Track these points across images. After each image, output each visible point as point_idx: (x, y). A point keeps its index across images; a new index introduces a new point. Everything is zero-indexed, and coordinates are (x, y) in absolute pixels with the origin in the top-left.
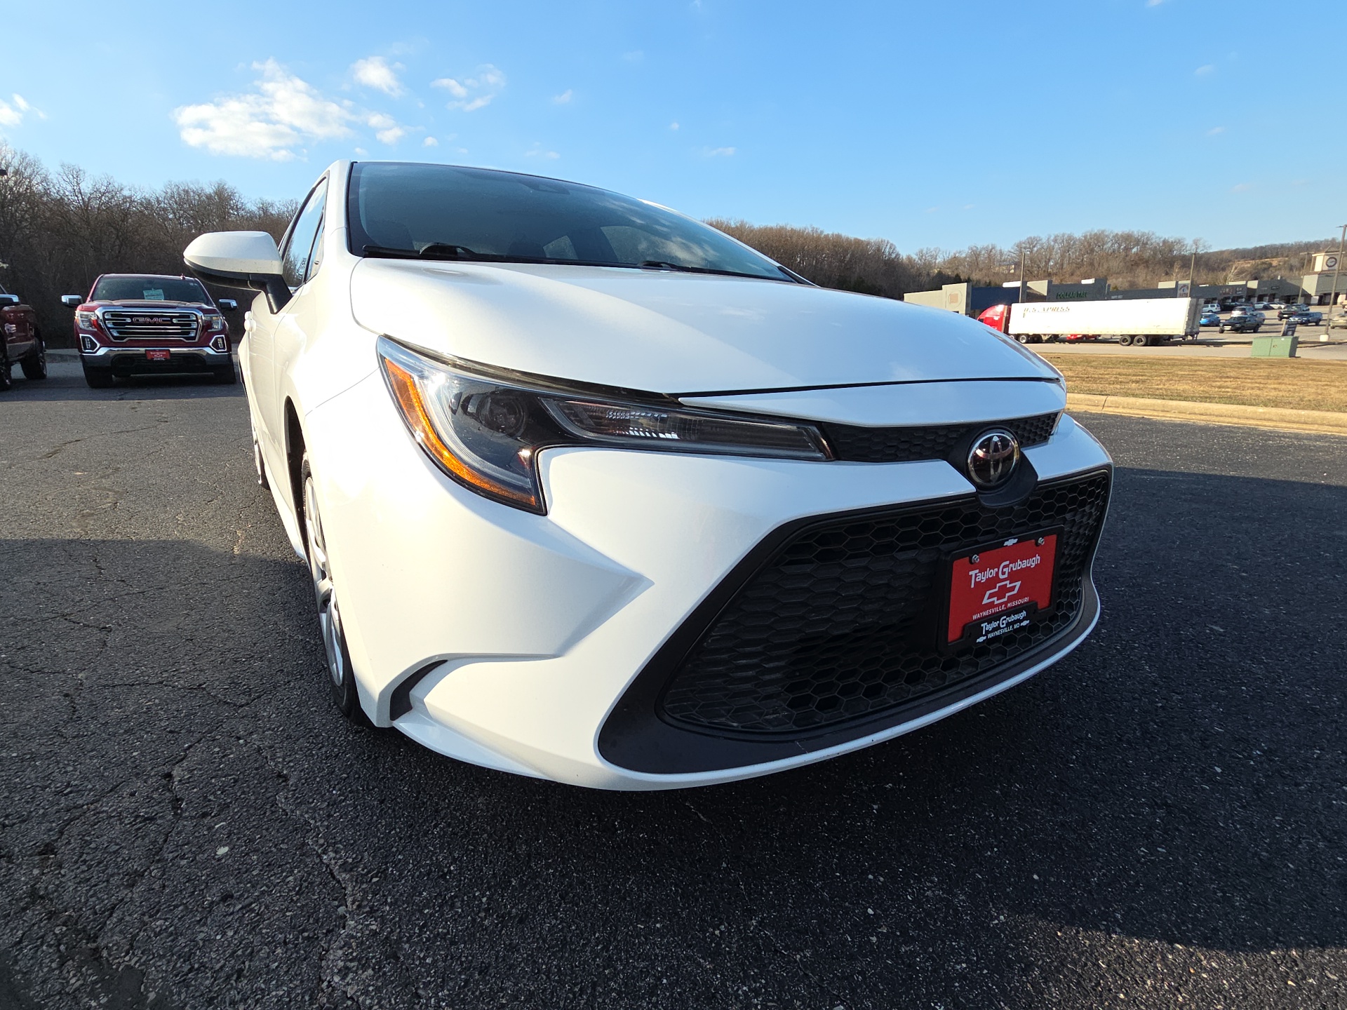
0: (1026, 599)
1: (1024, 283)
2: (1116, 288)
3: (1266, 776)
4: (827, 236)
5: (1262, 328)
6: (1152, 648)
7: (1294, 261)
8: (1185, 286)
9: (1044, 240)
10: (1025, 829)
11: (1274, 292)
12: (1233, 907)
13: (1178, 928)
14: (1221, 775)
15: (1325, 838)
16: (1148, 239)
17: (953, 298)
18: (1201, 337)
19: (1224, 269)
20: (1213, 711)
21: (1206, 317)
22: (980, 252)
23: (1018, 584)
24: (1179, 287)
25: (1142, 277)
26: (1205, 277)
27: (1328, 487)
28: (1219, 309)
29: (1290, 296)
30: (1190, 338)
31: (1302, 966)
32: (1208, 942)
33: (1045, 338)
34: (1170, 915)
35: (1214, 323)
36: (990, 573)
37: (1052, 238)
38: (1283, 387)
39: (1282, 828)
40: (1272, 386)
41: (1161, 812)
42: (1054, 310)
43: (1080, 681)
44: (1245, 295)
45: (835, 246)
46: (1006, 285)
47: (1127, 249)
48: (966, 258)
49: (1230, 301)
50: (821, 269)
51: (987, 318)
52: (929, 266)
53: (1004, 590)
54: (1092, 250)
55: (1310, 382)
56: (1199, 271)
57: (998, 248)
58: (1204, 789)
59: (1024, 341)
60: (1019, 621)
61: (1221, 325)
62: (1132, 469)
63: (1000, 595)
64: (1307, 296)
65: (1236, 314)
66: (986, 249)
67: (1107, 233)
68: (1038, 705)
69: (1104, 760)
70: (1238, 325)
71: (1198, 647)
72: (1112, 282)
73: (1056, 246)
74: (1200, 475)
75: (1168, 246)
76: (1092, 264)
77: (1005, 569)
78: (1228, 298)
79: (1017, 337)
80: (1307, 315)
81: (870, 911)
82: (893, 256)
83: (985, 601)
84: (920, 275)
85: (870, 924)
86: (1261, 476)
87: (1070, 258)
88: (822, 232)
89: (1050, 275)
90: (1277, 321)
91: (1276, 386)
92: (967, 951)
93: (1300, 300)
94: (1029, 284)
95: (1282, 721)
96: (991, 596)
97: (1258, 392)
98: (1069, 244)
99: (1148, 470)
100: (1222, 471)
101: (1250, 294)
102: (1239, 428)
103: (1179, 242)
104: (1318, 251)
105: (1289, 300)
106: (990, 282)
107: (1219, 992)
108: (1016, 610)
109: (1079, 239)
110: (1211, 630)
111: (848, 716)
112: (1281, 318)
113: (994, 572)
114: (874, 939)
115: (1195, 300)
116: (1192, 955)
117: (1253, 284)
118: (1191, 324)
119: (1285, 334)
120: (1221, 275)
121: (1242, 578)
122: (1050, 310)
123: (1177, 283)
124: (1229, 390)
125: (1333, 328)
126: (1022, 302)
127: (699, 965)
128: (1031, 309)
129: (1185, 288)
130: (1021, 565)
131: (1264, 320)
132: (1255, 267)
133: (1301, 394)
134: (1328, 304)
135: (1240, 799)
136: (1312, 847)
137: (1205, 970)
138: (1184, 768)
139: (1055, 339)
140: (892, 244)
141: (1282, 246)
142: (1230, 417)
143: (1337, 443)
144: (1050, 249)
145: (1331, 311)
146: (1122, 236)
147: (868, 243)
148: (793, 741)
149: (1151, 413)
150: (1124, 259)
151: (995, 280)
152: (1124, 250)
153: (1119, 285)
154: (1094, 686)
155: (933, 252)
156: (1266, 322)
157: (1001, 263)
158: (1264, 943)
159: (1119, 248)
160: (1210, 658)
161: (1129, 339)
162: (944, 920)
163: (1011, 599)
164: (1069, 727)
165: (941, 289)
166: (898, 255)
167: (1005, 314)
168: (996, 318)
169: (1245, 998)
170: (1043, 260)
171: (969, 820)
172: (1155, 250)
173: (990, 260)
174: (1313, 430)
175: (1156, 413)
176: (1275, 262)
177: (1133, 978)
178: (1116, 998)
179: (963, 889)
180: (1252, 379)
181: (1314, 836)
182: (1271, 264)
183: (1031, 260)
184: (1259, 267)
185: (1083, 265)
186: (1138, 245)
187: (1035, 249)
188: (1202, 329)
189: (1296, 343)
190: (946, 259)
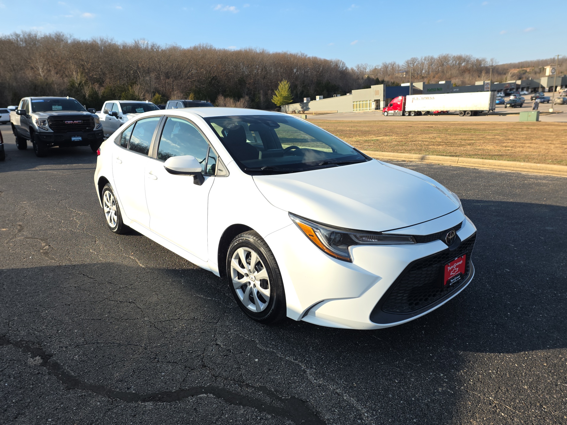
0: (459, 272)
1: (412, 84)
2: (455, 84)
3: (521, 314)
4: (309, 58)
5: (524, 105)
6: (489, 279)
7: (537, 70)
8: (488, 83)
9: (419, 60)
10: (463, 333)
11: (528, 86)
12: (513, 345)
13: (501, 350)
14: (510, 315)
15: (534, 328)
16: (469, 58)
17: (377, 93)
18: (497, 110)
19: (505, 74)
20: (507, 297)
21: (498, 100)
22: (388, 66)
23: (458, 269)
24: (485, 84)
25: (467, 78)
26: (497, 78)
27: (545, 206)
28: (504, 95)
29: (535, 89)
30: (491, 112)
31: (528, 355)
32: (508, 352)
33: (423, 113)
34: (499, 348)
35: (502, 103)
36: (452, 267)
37: (423, 58)
38: (532, 145)
39: (524, 326)
40: (528, 145)
41: (495, 326)
42: (427, 98)
43: (469, 291)
44: (515, 87)
45: (314, 63)
46: (403, 85)
47: (460, 64)
48: (381, 69)
49: (509, 91)
50: (307, 76)
51: (394, 103)
52: (362, 73)
53: (455, 270)
54: (443, 65)
55: (544, 142)
56: (494, 75)
57: (397, 64)
58: (505, 319)
59: (413, 115)
60: (458, 278)
61: (505, 103)
62: (474, 200)
63: (454, 272)
64: (543, 88)
65: (512, 97)
66: (391, 64)
67: (449, 56)
68: (459, 300)
69: (479, 314)
70: (513, 104)
71: (502, 277)
72: (454, 81)
73: (426, 62)
74: (499, 202)
75: (479, 62)
76: (443, 72)
77: (455, 266)
78: (507, 89)
79: (410, 112)
80: (543, 98)
81: (431, 355)
82: (344, 68)
83: (451, 274)
84: (358, 79)
85: (432, 357)
86: (522, 201)
87: (432, 69)
88: (306, 55)
89: (423, 78)
90: (530, 101)
91: (529, 145)
92: (456, 360)
93: (540, 90)
94: (414, 84)
95: (525, 299)
96: (452, 273)
97: (521, 149)
98: (432, 61)
99: (480, 201)
100: (507, 199)
101: (518, 87)
102: (514, 173)
103: (484, 60)
104: (547, 65)
105: (535, 90)
106: (394, 82)
107: (511, 361)
108: (457, 275)
109: (437, 59)
110: (506, 270)
111: (422, 306)
112: (532, 100)
113: (453, 267)
114: (434, 360)
115: (493, 92)
116: (504, 355)
117: (519, 82)
118: (492, 104)
119: (534, 109)
120: (504, 77)
121: (515, 250)
122: (425, 99)
123: (484, 82)
124: (510, 148)
125: (555, 104)
126: (411, 94)
127: (396, 369)
128: (416, 98)
129: (488, 85)
130: (458, 264)
131: (524, 101)
132: (519, 72)
133: (539, 150)
134: (552, 91)
135: (514, 320)
136: (532, 330)
137: (507, 358)
138: (500, 314)
139: (428, 113)
140: (343, 62)
141: (531, 62)
142: (510, 167)
143: (551, 181)
144: (423, 64)
145: (554, 95)
146: (457, 57)
147: (331, 62)
148: (411, 314)
149: (478, 165)
150: (458, 69)
151: (397, 81)
152: (458, 65)
153: (456, 83)
154: (473, 293)
155: (365, 66)
156: (526, 102)
157: (399, 71)
158: (520, 351)
159: (456, 63)
160: (506, 280)
161: (463, 113)
162: (449, 355)
163: (456, 273)
164: (468, 306)
165: (371, 88)
166: (347, 68)
167: (403, 101)
168: (399, 103)
169: (516, 362)
170: (420, 70)
171: (448, 333)
172: (473, 64)
173: (393, 70)
174: (543, 173)
175: (480, 166)
176: (528, 70)
177: (492, 361)
178: (489, 365)
179: (451, 348)
180: (519, 140)
181: (532, 328)
182: (526, 71)
183: (414, 70)
184: (521, 72)
185: (439, 72)
186: (464, 61)
187: (415, 64)
188: (497, 106)
189: (539, 113)
190: (371, 69)
